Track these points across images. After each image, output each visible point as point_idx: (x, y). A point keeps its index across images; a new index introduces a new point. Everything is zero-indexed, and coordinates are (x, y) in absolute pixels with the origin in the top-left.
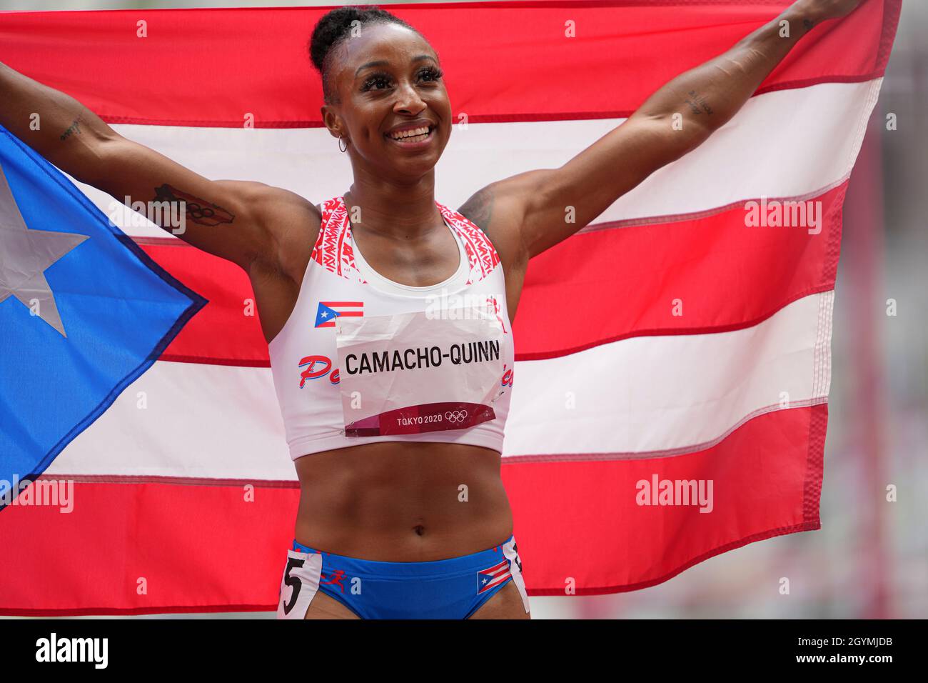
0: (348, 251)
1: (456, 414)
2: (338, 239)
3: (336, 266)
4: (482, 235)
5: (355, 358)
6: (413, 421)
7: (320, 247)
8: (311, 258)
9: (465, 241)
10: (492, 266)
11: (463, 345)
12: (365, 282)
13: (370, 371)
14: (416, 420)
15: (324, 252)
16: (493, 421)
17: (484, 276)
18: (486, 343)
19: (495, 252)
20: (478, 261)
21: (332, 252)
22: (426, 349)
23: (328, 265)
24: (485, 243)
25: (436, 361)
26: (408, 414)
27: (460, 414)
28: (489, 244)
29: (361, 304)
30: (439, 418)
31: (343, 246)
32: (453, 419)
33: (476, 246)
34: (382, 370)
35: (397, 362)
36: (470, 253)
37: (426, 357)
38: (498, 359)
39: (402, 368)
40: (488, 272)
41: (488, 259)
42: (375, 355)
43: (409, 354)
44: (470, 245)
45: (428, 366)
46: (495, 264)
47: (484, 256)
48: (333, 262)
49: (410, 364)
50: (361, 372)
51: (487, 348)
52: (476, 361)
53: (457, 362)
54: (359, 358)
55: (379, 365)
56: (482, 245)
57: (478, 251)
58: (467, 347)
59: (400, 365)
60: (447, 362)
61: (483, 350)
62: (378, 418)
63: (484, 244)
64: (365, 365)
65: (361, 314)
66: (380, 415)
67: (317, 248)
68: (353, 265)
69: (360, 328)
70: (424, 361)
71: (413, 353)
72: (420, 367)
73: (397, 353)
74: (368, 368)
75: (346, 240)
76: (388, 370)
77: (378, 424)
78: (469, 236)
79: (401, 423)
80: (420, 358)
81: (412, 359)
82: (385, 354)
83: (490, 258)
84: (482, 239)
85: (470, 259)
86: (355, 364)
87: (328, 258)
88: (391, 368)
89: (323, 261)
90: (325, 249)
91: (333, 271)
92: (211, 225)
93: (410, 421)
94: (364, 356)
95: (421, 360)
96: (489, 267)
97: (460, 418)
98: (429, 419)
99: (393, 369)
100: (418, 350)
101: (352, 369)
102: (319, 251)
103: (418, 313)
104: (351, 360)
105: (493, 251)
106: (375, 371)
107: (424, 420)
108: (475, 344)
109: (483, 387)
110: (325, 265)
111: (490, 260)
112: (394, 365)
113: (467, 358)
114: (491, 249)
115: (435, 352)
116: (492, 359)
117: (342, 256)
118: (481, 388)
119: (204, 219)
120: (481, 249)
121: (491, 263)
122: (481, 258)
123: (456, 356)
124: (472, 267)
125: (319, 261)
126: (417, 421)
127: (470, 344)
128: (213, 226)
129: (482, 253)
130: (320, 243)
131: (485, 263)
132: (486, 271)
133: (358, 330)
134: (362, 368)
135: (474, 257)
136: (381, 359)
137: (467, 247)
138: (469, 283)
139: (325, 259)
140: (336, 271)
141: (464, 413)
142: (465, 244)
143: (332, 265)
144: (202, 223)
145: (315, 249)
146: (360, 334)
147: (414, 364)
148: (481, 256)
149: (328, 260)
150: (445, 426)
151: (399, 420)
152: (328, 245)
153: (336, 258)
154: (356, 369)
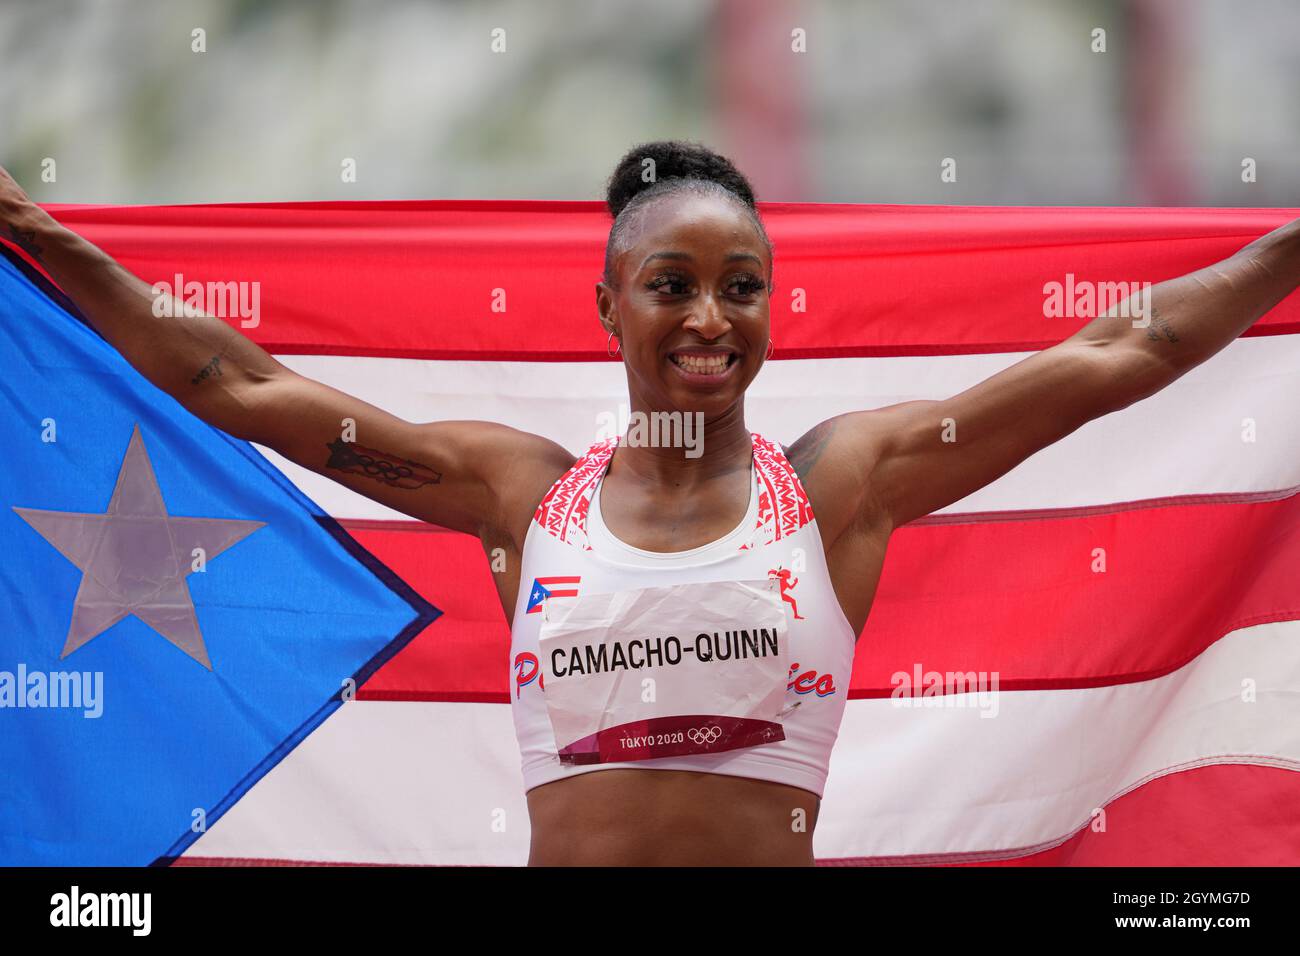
0: (584, 507)
1: (705, 732)
2: (576, 492)
3: (561, 529)
4: (795, 481)
5: (564, 655)
6: (640, 741)
7: (547, 505)
8: (534, 520)
9: (763, 488)
10: (797, 526)
11: (716, 635)
12: (590, 548)
13: (583, 672)
14: (644, 741)
15: (551, 510)
16: (782, 743)
17: (778, 539)
18: (755, 632)
19: (808, 505)
20: (773, 517)
21: (562, 509)
22: (659, 640)
23: (552, 527)
24: (794, 493)
25: (673, 657)
26: (634, 732)
27: (710, 732)
28: (799, 493)
29: (576, 580)
30: (679, 737)
31: (579, 499)
32: (699, 739)
33: (779, 497)
34: (598, 670)
35: (619, 659)
36: (764, 506)
37: (658, 651)
38: (776, 653)
39: (626, 668)
40: (787, 534)
41: (792, 515)
42: (589, 649)
43: (635, 648)
44: (769, 496)
45: (661, 664)
46: (803, 522)
47: (786, 511)
48: (559, 523)
49: (636, 661)
50: (570, 674)
51: (756, 639)
52: (737, 657)
53: (707, 658)
54: (569, 654)
55: (594, 662)
56: (789, 496)
57: (779, 503)
58: (722, 638)
59: (623, 663)
60: (689, 659)
61: (750, 642)
62: (595, 738)
63: (793, 495)
64: (576, 664)
65: (574, 593)
66: (598, 734)
67: (543, 505)
68: (581, 527)
69: (571, 611)
70: (655, 657)
71: (641, 646)
72: (650, 665)
73: (618, 646)
74: (580, 667)
75: (587, 493)
76: (606, 670)
77: (598, 746)
78: (773, 482)
79: (626, 745)
80: (649, 652)
81: (639, 654)
82: (602, 647)
83: (797, 513)
84: (792, 487)
85: (761, 515)
86: (563, 663)
87: (554, 518)
88: (610, 667)
89: (548, 522)
90: (553, 506)
91: (555, 535)
92: (411, 488)
93: (636, 742)
94: (575, 651)
95: (652, 655)
96: (792, 525)
97: (711, 738)
98: (664, 739)
99: (613, 669)
100: (647, 641)
101: (559, 670)
102: (546, 509)
103: (647, 590)
104: (558, 655)
105: (805, 502)
106: (589, 672)
107: (657, 740)
108: (735, 633)
109: (749, 695)
110: (548, 527)
111: (795, 516)
112: (615, 663)
113: (723, 652)
114: (802, 501)
115: (672, 645)
116: (764, 654)
117: (573, 514)
118: (747, 696)
119: (401, 480)
120: (785, 500)
121: (798, 520)
122: (781, 514)
123: (704, 649)
124: (759, 524)
125: (542, 523)
126: (647, 742)
127: (728, 634)
128: (415, 488)
129: (785, 505)
130: (549, 498)
131: (785, 520)
132: (783, 533)
133: (567, 615)
134: (573, 668)
135: (766, 513)
136: (596, 654)
137: (763, 497)
138: (744, 547)
139: (550, 519)
140: (559, 534)
141: (716, 732)
142: (761, 493)
143: (557, 526)
144: (401, 486)
145: (540, 507)
146: (569, 621)
147: (642, 662)
148: (783, 510)
149: (554, 521)
150: (688, 749)
151: (623, 740)
152: (560, 500)
153: (564, 517)
154: (565, 669)
